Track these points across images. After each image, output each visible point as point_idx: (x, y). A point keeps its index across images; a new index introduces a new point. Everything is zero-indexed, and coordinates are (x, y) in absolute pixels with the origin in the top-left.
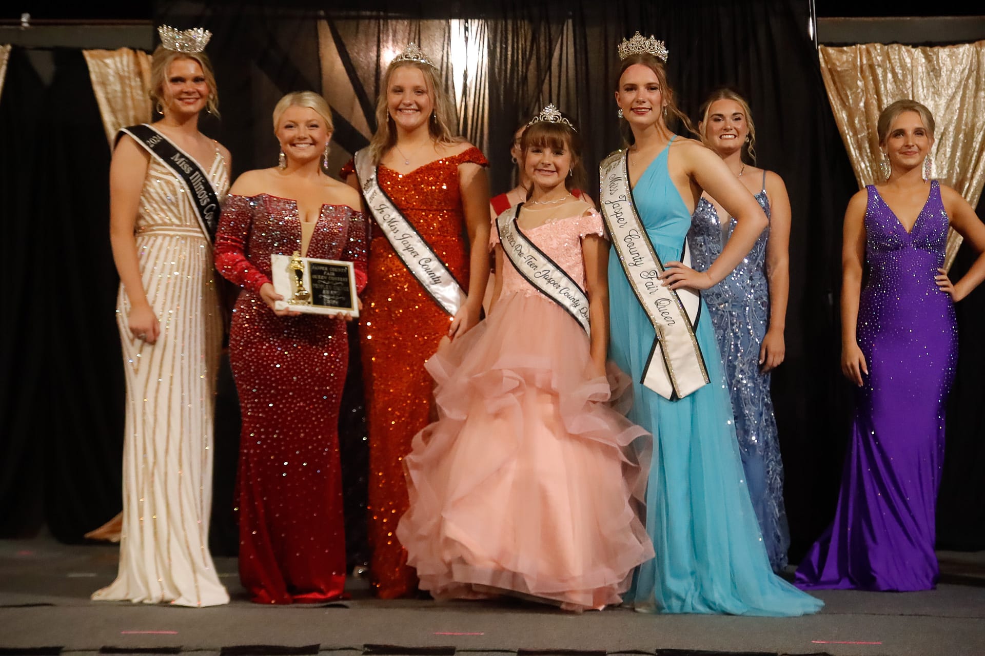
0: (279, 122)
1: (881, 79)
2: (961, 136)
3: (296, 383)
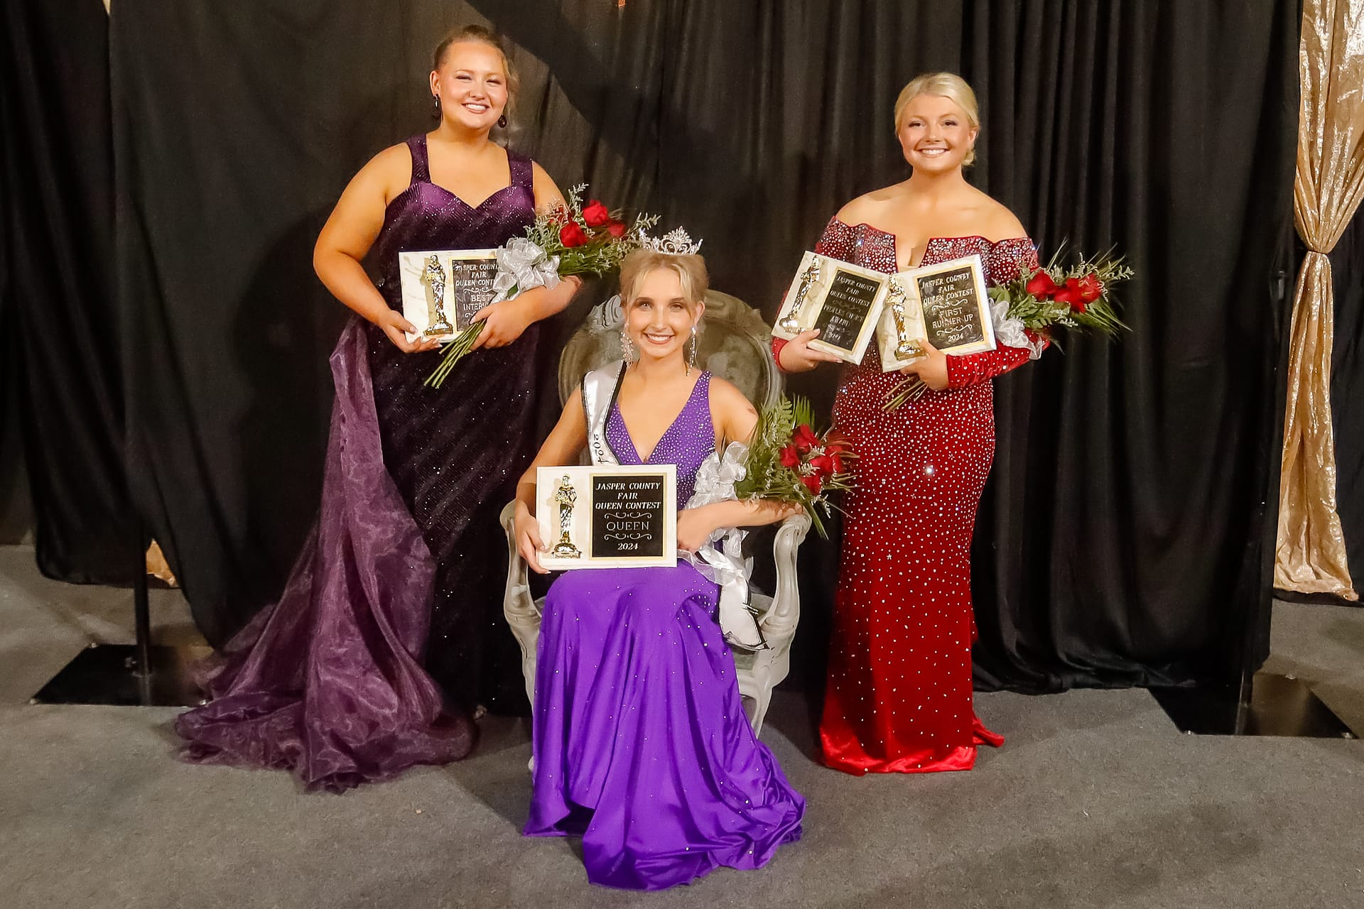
0: (903, 118)
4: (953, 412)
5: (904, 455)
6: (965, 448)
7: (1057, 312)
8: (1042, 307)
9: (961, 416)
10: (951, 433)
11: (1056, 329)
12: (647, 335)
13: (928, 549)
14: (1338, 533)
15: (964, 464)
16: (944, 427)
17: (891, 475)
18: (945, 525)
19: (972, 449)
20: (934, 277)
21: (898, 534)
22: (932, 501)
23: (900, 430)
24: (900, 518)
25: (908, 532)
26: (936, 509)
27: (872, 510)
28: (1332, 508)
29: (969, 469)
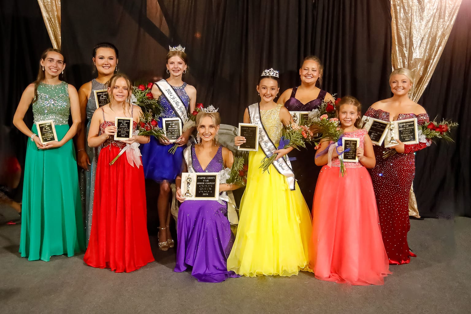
0: (391, 81)
1: (398, 11)
2: (430, 39)
3: (385, 182)
4: (404, 162)
5: (390, 174)
6: (408, 172)
7: (436, 134)
8: (431, 132)
9: (406, 163)
10: (404, 168)
11: (435, 138)
12: (203, 135)
13: (397, 200)
14: (414, 198)
15: (407, 176)
16: (401, 166)
17: (386, 179)
18: (402, 193)
19: (410, 172)
20: (403, 123)
21: (388, 196)
22: (398, 187)
23: (389, 167)
24: (389, 191)
25: (391, 195)
26: (399, 189)
27: (381, 189)
28: (412, 190)
29: (409, 177)
